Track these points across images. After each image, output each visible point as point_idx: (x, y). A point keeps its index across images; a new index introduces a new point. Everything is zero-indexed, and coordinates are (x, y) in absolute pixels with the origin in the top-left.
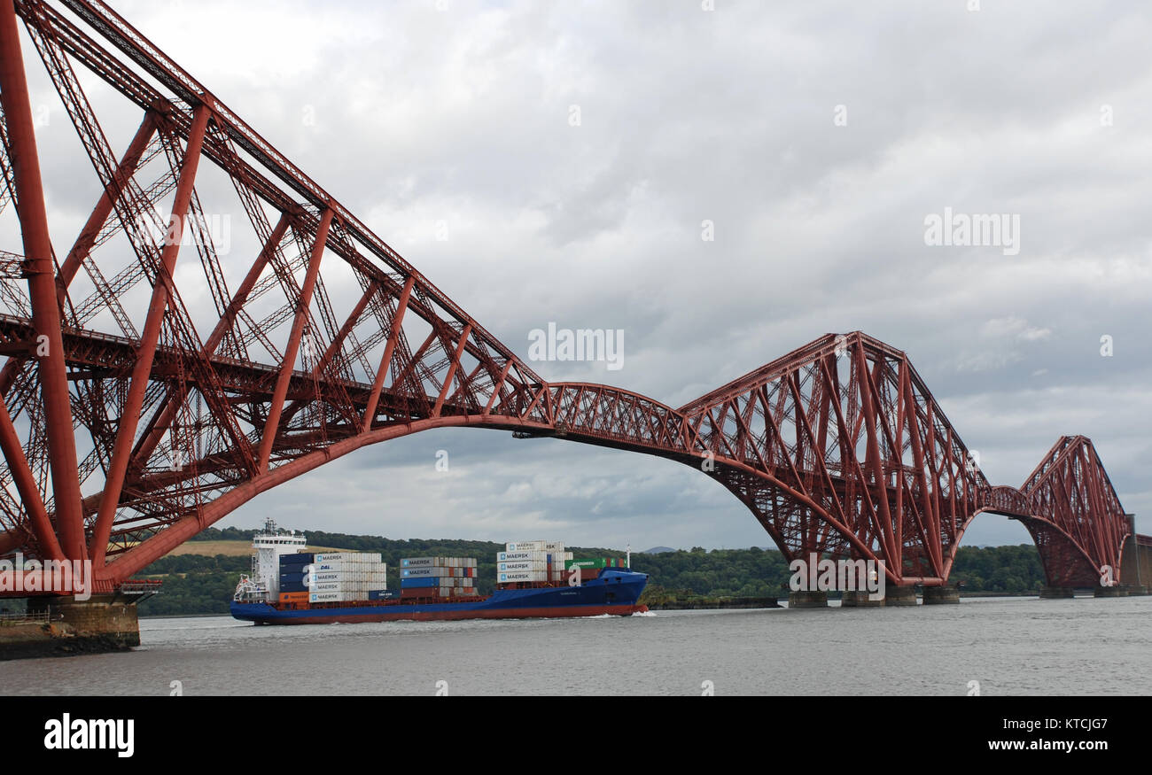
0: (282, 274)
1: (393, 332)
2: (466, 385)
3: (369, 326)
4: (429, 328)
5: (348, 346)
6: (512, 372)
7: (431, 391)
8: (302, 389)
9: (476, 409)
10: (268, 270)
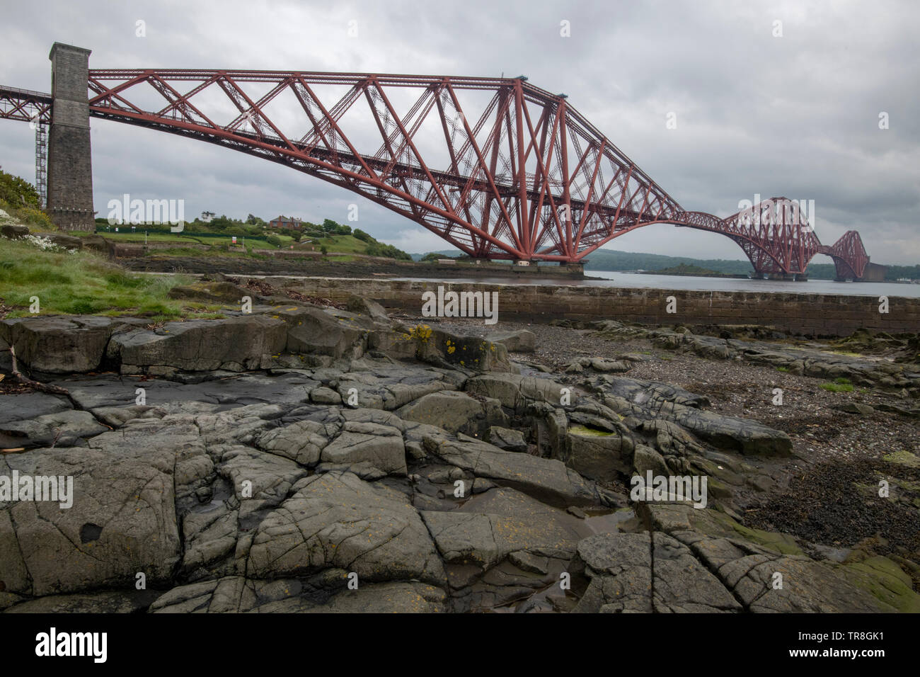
0: (619, 183)
1: (646, 198)
2: (664, 211)
3: (640, 196)
4: (655, 196)
5: (633, 202)
6: (677, 209)
7: (654, 214)
8: (622, 213)
9: (666, 219)
10: (615, 182)
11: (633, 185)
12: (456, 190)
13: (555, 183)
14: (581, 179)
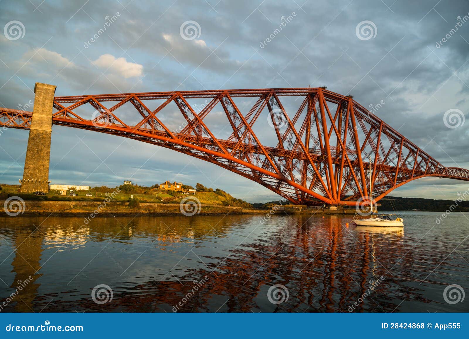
0: (395, 150)
1: (415, 159)
2: (429, 168)
3: (411, 159)
4: (422, 158)
5: (407, 162)
6: (439, 166)
7: (423, 170)
8: (400, 170)
9: (432, 173)
10: (392, 150)
11: (405, 151)
12: (283, 160)
13: (351, 152)
14: (368, 148)
